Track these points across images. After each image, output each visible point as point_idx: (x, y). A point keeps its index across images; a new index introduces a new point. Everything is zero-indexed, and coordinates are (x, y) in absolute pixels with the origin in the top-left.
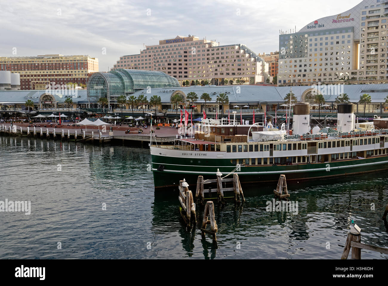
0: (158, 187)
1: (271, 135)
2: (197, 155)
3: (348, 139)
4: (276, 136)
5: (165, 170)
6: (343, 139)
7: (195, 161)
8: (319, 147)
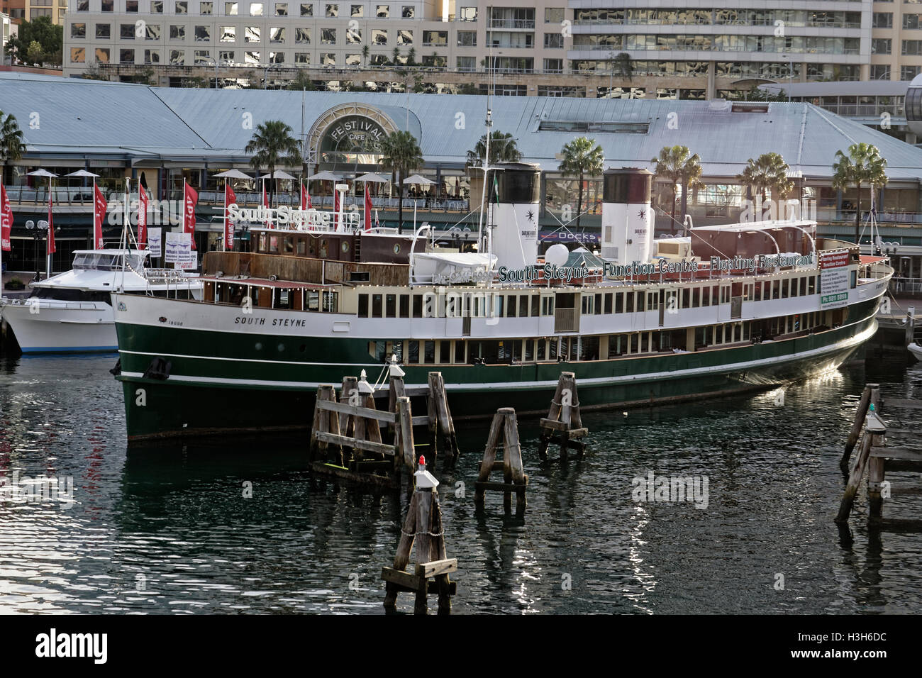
0: (139, 437)
1: (466, 266)
2: (278, 322)
3: (652, 288)
4: (479, 270)
5: (172, 377)
6: (641, 287)
7: (270, 344)
8: (584, 312)
